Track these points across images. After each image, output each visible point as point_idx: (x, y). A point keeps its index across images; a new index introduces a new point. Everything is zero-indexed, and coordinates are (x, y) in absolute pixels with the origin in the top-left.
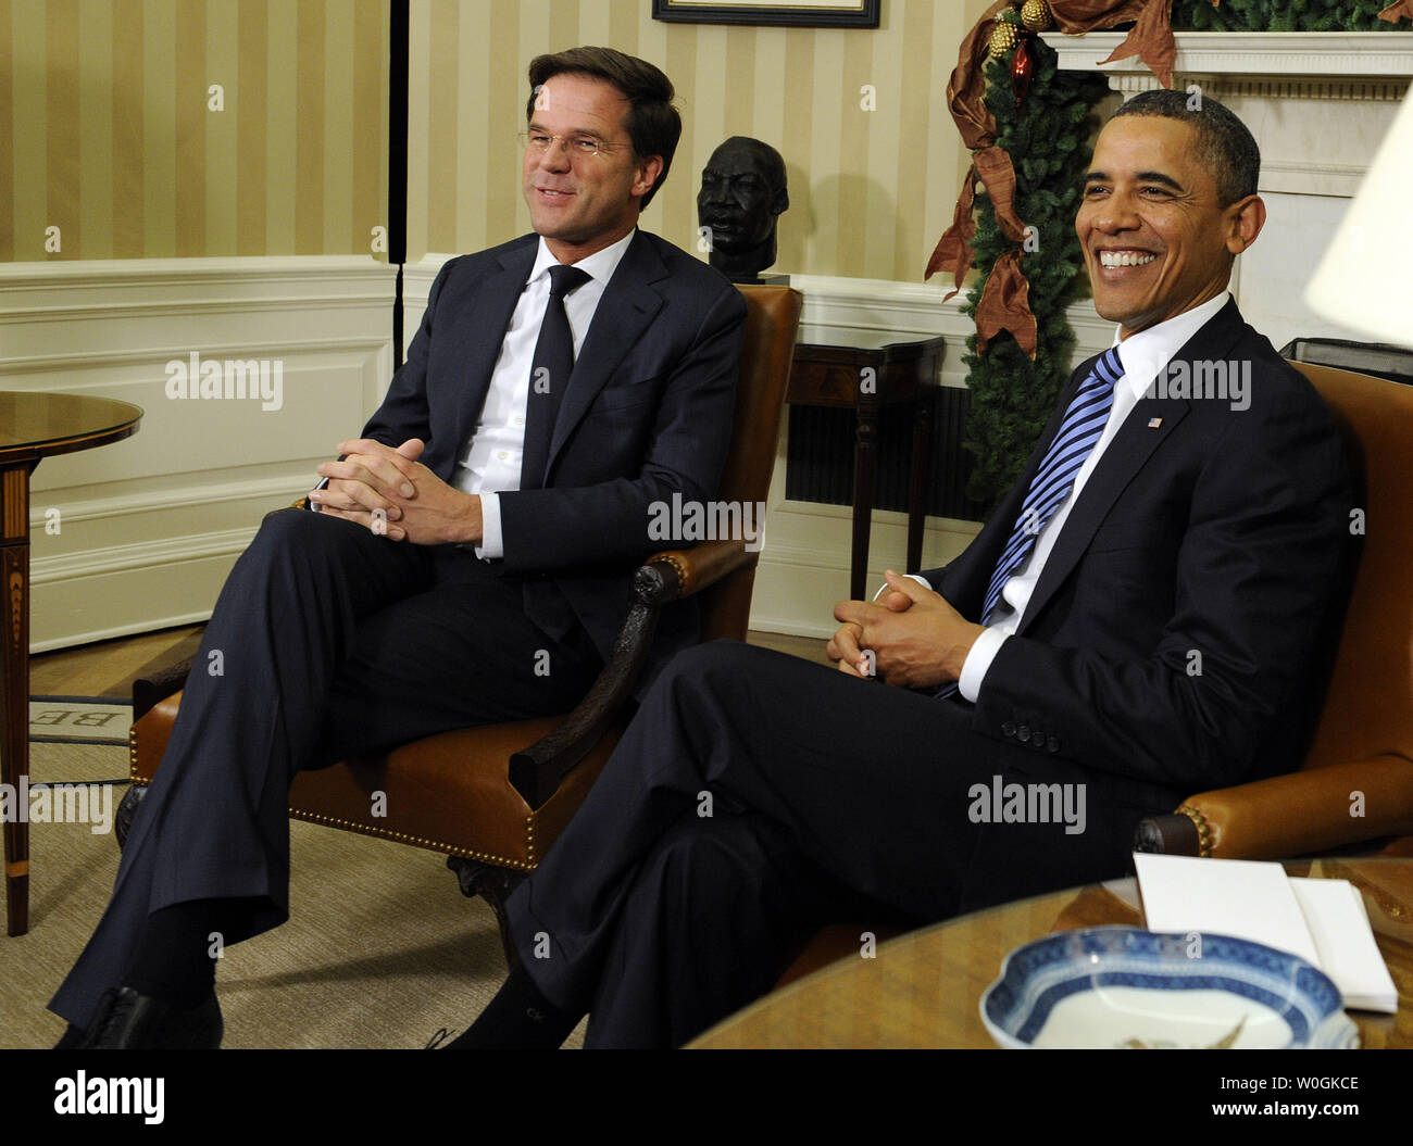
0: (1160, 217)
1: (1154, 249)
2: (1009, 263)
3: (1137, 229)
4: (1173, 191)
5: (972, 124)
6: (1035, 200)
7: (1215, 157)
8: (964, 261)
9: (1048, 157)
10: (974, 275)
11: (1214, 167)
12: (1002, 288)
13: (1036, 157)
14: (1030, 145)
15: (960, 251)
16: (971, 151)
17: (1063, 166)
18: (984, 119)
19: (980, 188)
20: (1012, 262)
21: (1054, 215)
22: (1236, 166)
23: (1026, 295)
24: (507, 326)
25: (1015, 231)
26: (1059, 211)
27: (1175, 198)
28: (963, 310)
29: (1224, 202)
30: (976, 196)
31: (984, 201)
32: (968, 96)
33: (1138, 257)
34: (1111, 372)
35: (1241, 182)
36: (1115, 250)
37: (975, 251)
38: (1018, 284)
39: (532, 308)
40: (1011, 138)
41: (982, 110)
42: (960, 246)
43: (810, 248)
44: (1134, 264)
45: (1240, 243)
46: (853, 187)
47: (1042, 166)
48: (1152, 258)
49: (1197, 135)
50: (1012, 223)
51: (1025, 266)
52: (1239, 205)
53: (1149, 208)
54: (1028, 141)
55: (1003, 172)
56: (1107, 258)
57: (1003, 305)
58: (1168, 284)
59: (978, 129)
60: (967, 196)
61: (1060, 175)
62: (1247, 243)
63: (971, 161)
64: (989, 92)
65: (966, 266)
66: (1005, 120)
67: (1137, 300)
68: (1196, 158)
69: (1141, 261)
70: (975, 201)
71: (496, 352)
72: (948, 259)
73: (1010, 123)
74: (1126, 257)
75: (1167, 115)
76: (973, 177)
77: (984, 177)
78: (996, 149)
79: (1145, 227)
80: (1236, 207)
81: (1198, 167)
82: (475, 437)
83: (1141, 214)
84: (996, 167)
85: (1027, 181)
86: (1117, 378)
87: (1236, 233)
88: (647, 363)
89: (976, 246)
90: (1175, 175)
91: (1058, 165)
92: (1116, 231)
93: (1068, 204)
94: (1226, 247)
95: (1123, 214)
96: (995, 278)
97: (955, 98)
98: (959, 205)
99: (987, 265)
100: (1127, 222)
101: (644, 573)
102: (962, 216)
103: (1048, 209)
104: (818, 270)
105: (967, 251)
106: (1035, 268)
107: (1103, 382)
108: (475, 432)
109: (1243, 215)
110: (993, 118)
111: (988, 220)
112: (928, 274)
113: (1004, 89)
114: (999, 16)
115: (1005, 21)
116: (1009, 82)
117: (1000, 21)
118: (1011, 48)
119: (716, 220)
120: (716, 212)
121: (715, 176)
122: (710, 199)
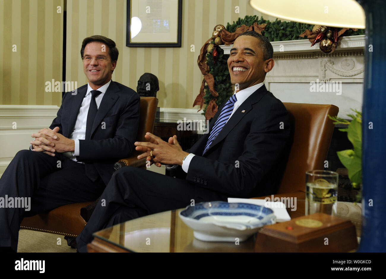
0: (249, 59)
1: (247, 67)
2: (213, 102)
3: (243, 61)
4: (253, 53)
5: (203, 68)
6: (219, 86)
7: (263, 47)
8: (202, 102)
9: (223, 76)
10: (204, 106)
11: (263, 49)
12: (211, 107)
13: (219, 76)
14: (218, 73)
15: (201, 100)
16: (203, 75)
17: (226, 78)
18: (206, 67)
19: (206, 84)
20: (214, 101)
21: (224, 90)
22: (268, 51)
23: (217, 109)
24: (80, 106)
25: (214, 94)
26: (225, 89)
27: (253, 55)
28: (202, 114)
29: (265, 59)
30: (205, 86)
31: (207, 87)
32: (203, 62)
33: (243, 69)
34: (234, 100)
35: (269, 55)
36: (237, 67)
37: (205, 99)
38: (215, 106)
39: (87, 101)
40: (213, 71)
41: (206, 65)
42: (201, 99)
43: (165, 101)
44: (242, 71)
45: (268, 70)
46: (176, 86)
47: (221, 78)
48: (246, 70)
49: (259, 41)
50: (214, 92)
51: (217, 102)
52: (268, 60)
53: (247, 57)
54: (217, 72)
55: (211, 80)
56: (235, 69)
57: (212, 112)
58: (250, 77)
59: (205, 70)
60: (203, 86)
61: (225, 80)
62: (269, 70)
63: (204, 78)
64: (208, 61)
65: (203, 103)
66: (212, 67)
67: (242, 80)
68: (259, 47)
69: (243, 70)
70: (204, 87)
71: (78, 112)
72: (198, 102)
73: (212, 68)
74: (240, 69)
75: (252, 36)
76: (204, 81)
77: (207, 81)
78: (209, 74)
79: (245, 61)
80: (267, 61)
81: (259, 49)
82: (73, 133)
83: (244, 58)
84: (209, 78)
85: (217, 82)
86: (235, 102)
87: (267, 68)
88: (115, 111)
89: (205, 98)
90: (254, 50)
91: (224, 78)
92: (238, 62)
93: (227, 87)
94: (264, 70)
95: (240, 58)
96: (210, 105)
97: (199, 62)
98: (201, 89)
99: (208, 103)
100: (241, 59)
101: (117, 164)
102: (202, 91)
103: (222, 88)
104: (167, 106)
105: (203, 100)
106: (219, 103)
107: (231, 103)
108: (73, 131)
109: (269, 63)
110: (209, 67)
111: (208, 92)
112: (194, 106)
113: (211, 60)
114: (210, 42)
115: (211, 43)
116: (212, 58)
117: (210, 43)
118: (213, 50)
119: (141, 93)
120: (141, 91)
121: (141, 82)
122: (139, 88)
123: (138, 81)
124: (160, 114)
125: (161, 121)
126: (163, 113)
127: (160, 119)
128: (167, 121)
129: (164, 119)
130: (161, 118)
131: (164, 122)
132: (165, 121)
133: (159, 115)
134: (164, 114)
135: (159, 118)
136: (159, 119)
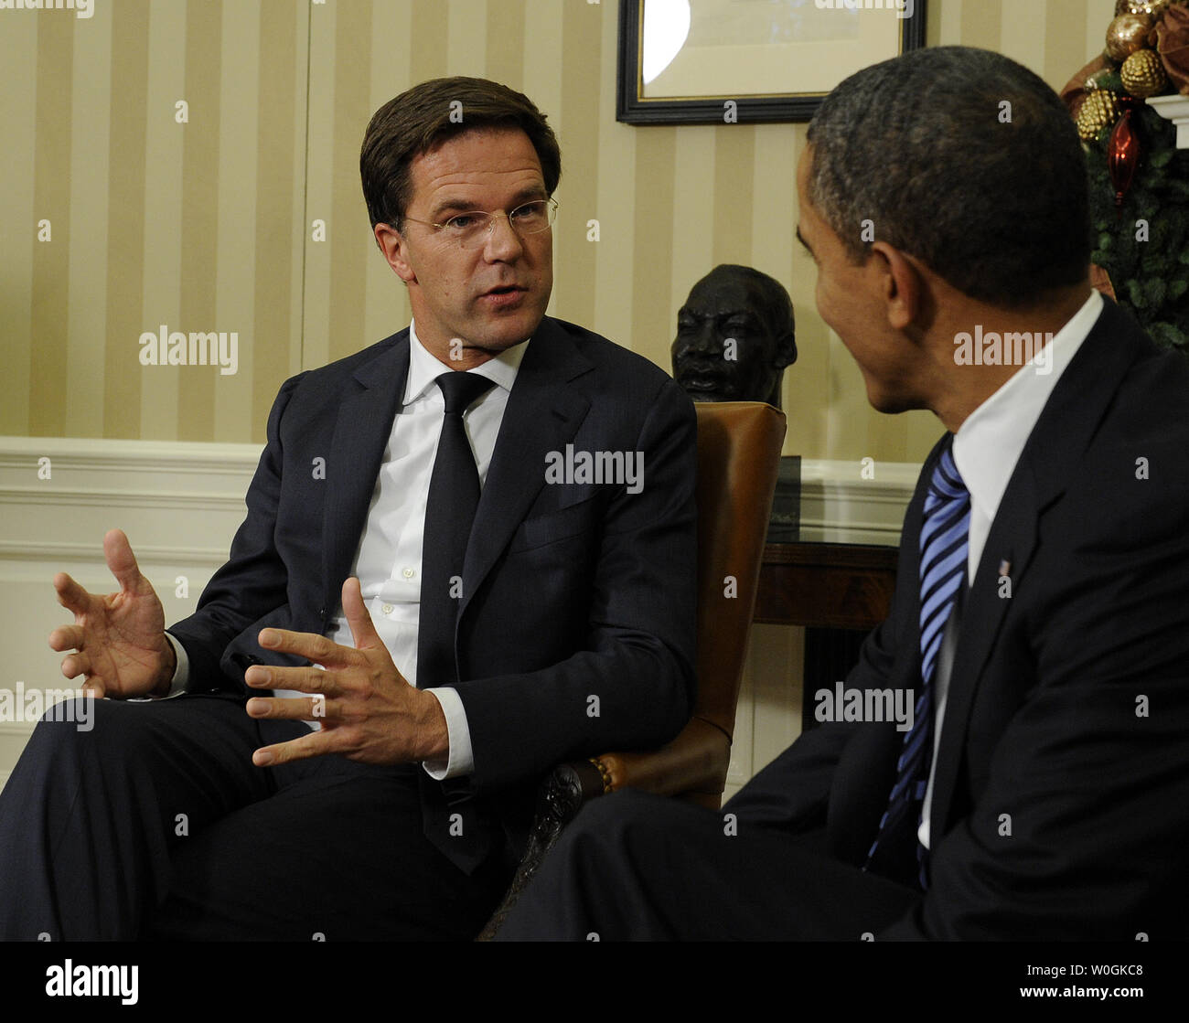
13: (1149, 277)
14: (1138, 262)
24: (382, 456)
39: (416, 432)
40: (1111, 250)
47: (1156, 287)
71: (370, 489)
91: (1180, 287)
113: (1101, 183)
114: (1090, 83)
115: (1100, 88)
116: (1106, 173)
117: (1092, 89)
118: (1109, 125)
119: (696, 376)
120: (695, 365)
121: (694, 316)
122: (687, 347)
123: (682, 313)
124: (803, 495)
125: (806, 534)
126: (818, 487)
127: (802, 521)
128: (843, 538)
129: (826, 522)
130: (809, 517)
131: (827, 539)
132: (830, 537)
133: (799, 498)
134: (826, 496)
135: (798, 516)
136: (798, 525)
